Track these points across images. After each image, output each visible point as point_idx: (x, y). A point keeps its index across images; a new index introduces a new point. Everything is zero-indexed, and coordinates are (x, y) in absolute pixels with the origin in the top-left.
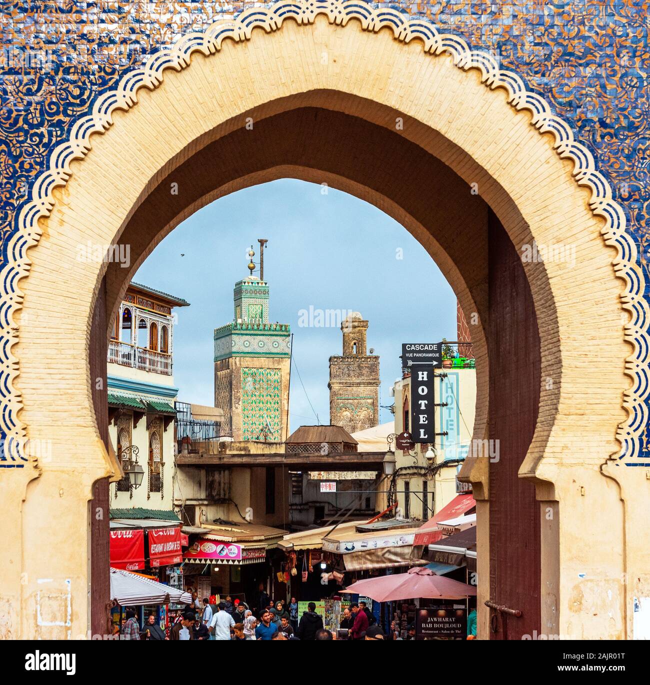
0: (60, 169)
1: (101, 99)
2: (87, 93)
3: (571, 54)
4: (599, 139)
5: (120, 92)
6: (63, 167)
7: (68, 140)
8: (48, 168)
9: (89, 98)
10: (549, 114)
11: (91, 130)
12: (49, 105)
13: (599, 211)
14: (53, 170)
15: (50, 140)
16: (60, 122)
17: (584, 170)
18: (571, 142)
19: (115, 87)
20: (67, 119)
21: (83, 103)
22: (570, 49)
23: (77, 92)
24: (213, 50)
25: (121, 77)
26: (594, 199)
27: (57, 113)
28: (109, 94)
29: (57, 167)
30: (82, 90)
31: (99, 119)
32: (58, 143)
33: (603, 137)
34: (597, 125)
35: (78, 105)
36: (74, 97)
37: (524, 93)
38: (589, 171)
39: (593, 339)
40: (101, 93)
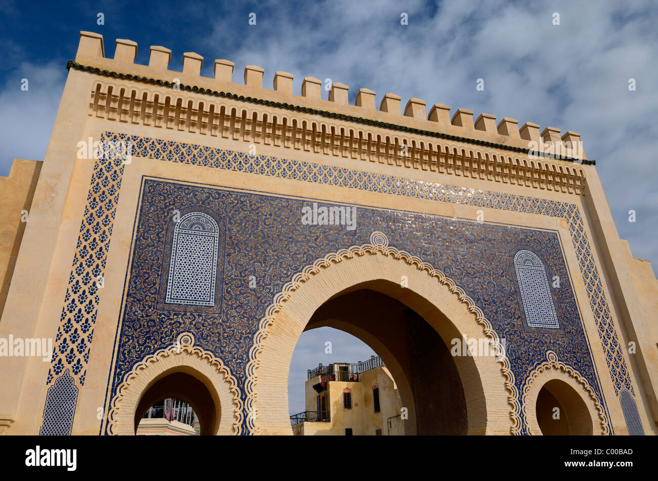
0: (278, 304)
1: (295, 275)
2: (289, 273)
3: (469, 273)
4: (484, 306)
5: (303, 273)
6: (279, 303)
7: (281, 292)
8: (273, 303)
9: (291, 274)
10: (465, 295)
11: (291, 288)
12: (273, 276)
13: (489, 334)
14: (275, 303)
15: (274, 292)
16: (278, 285)
17: (481, 317)
18: (474, 306)
19: (301, 271)
20: (281, 283)
21: (288, 276)
22: (469, 272)
23: (285, 272)
24: (340, 260)
25: (303, 268)
26: (486, 329)
27: (277, 280)
28: (298, 274)
29: (276, 302)
30: (288, 270)
31: (294, 284)
32: (277, 293)
33: (485, 305)
34: (483, 301)
35: (286, 277)
36: (284, 274)
37: (455, 286)
38: (482, 318)
39: (495, 387)
40: (295, 273)
